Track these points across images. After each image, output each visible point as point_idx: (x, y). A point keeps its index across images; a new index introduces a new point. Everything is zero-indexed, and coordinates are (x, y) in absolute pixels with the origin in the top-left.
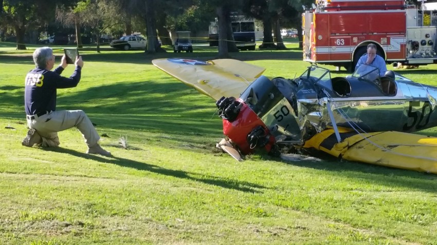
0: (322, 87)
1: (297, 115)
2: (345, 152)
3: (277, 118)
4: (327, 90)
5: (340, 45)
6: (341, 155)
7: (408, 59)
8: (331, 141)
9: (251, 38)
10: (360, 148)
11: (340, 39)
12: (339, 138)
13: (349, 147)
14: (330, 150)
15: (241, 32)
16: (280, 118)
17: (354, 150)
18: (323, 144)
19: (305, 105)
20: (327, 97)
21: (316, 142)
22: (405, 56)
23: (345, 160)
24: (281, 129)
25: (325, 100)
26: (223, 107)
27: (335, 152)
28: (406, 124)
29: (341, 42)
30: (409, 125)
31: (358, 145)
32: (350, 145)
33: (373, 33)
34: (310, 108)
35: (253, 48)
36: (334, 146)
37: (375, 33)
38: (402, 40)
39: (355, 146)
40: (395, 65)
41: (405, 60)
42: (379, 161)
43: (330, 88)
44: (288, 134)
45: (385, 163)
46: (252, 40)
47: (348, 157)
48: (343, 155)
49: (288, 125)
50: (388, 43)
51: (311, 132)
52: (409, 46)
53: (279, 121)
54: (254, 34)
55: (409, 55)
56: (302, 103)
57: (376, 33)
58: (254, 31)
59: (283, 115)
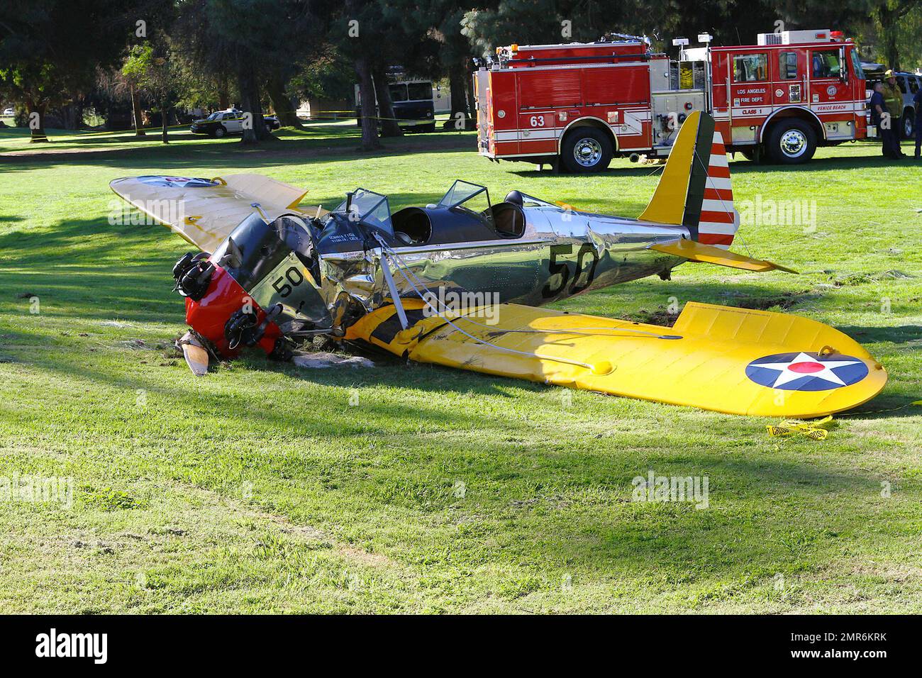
0: (373, 228)
1: (319, 283)
2: (414, 346)
3: (279, 291)
4: (382, 233)
5: (538, 127)
6: (406, 353)
7: (655, 148)
8: (390, 328)
9: (427, 110)
10: (440, 337)
11: (537, 115)
12: (404, 320)
13: (422, 337)
14: (389, 343)
15: (408, 101)
16: (286, 290)
17: (430, 342)
18: (376, 333)
19: (337, 265)
20: (381, 246)
21: (364, 328)
22: (651, 143)
23: (413, 362)
24: (289, 311)
25: (378, 251)
26: (178, 273)
27: (397, 347)
28: (547, 287)
29: (539, 121)
30: (553, 287)
31: (439, 333)
32: (424, 333)
33: (593, 104)
34: (348, 268)
35: (431, 128)
36: (396, 336)
37: (596, 105)
38: (644, 115)
39: (432, 336)
40: (635, 159)
41: (650, 149)
42: (467, 363)
43: (389, 229)
44: (305, 318)
45: (477, 366)
46: (429, 115)
47: (419, 355)
48: (411, 352)
49: (303, 303)
50: (621, 120)
51: (355, 311)
52: (657, 126)
53: (283, 296)
54: (432, 103)
55: (659, 141)
56: (330, 261)
57: (599, 104)
58: (432, 98)
59: (291, 284)
